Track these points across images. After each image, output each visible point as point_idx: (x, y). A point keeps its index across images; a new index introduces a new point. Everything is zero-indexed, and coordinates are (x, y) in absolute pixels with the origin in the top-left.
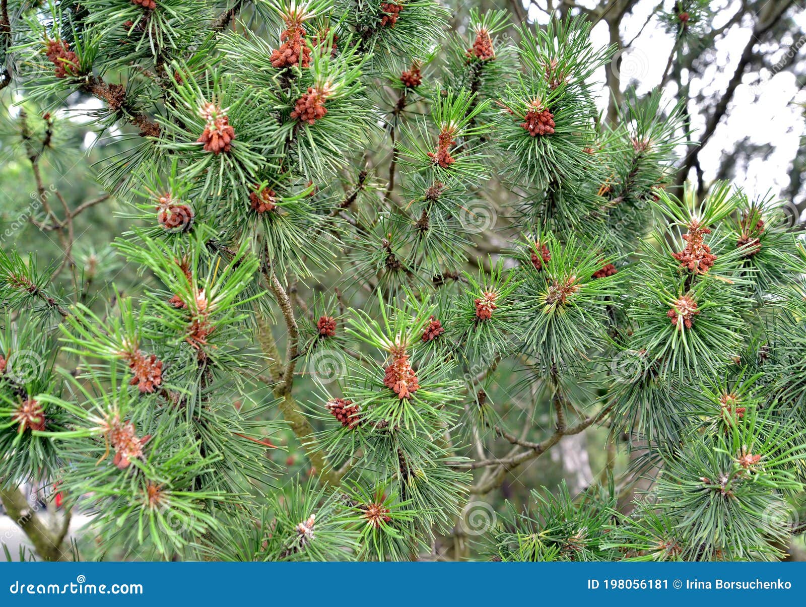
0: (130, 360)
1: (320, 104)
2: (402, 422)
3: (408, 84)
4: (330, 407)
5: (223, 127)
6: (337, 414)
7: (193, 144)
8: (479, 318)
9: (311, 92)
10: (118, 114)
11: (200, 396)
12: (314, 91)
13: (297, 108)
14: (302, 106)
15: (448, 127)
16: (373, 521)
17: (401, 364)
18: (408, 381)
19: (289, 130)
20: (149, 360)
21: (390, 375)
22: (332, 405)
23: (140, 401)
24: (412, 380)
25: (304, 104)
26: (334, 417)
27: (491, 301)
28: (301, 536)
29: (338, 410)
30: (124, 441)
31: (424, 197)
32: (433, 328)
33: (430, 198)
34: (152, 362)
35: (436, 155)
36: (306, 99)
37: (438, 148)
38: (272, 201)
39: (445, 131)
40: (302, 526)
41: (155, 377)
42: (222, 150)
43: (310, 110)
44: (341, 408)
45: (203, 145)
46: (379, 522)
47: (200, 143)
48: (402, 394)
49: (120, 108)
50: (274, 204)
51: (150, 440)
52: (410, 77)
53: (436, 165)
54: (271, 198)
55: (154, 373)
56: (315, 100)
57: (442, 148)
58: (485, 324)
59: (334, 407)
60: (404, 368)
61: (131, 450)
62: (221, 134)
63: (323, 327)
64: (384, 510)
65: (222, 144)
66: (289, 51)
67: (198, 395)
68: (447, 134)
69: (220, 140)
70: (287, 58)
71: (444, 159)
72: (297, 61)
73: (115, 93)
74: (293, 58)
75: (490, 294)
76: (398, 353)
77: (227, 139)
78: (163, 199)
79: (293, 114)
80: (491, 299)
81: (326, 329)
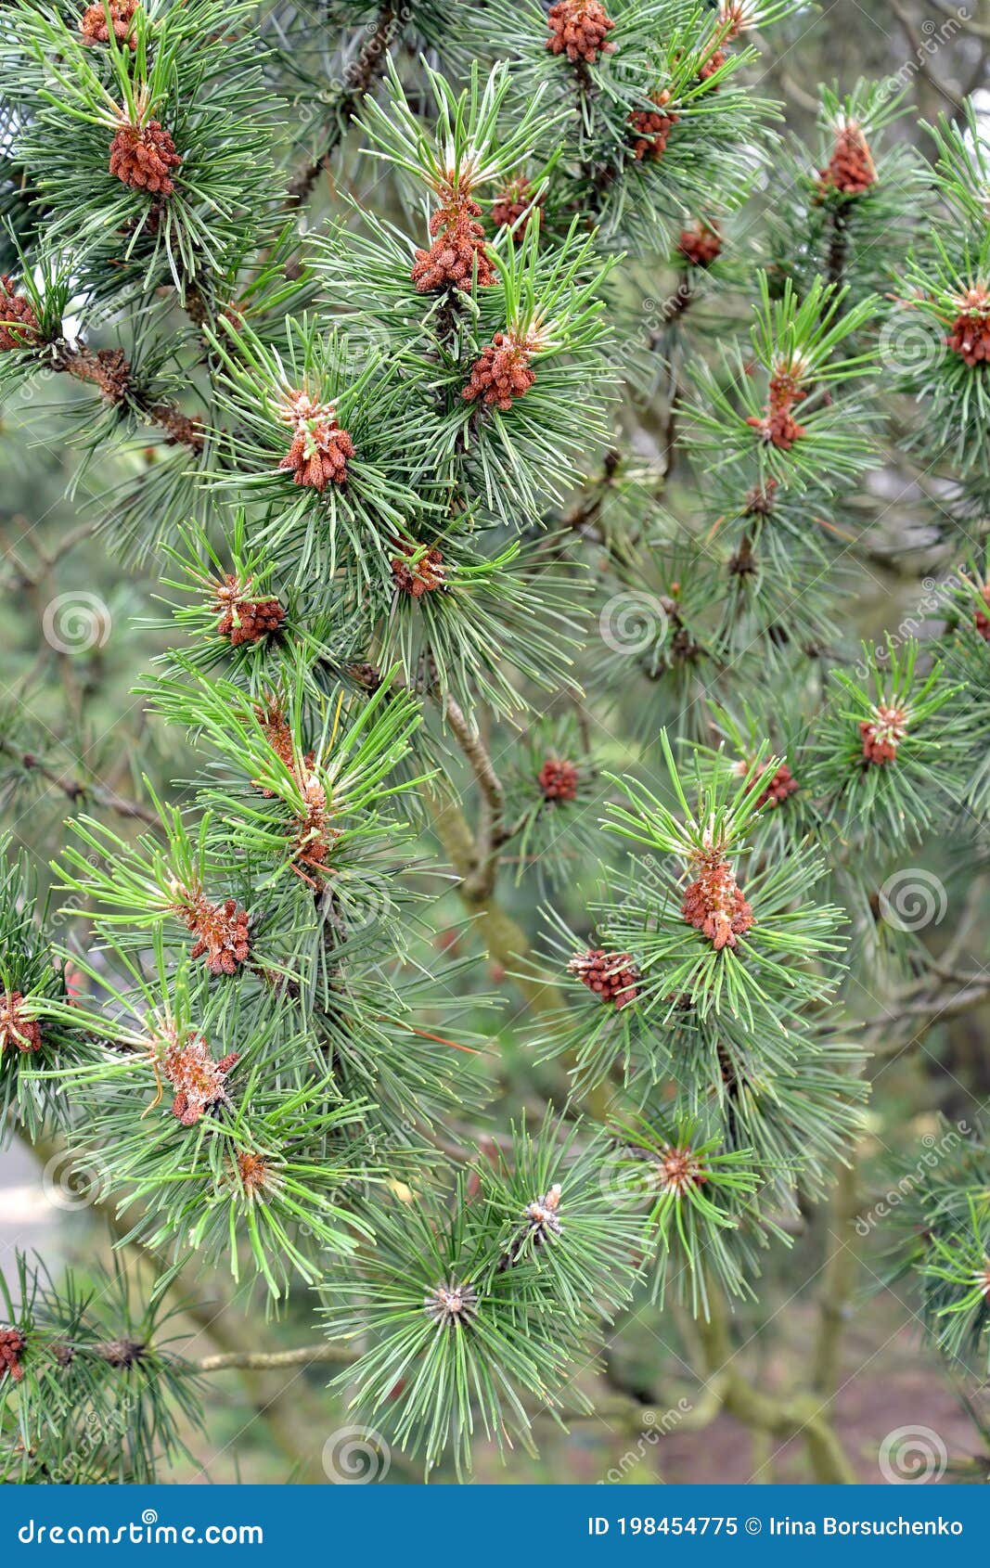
0: (187, 917)
1: (520, 366)
2: (725, 996)
3: (694, 259)
4: (577, 970)
5: (328, 436)
6: (592, 982)
7: (273, 472)
8: (870, 760)
9: (500, 344)
10: (121, 409)
11: (324, 967)
12: (506, 340)
13: (474, 380)
14: (485, 375)
15: (788, 364)
16: (674, 1186)
17: (715, 882)
18: (730, 913)
19: (462, 425)
20: (223, 911)
21: (693, 903)
22: (581, 964)
23: (213, 991)
24: (739, 910)
25: (489, 369)
26: (585, 987)
27: (895, 726)
28: (535, 1227)
29: (593, 974)
30: (189, 1075)
31: (743, 509)
32: (776, 782)
33: (757, 510)
34: (230, 912)
35: (765, 422)
36: (491, 359)
37: (768, 408)
38: (437, 574)
39: (782, 373)
40: (536, 1209)
41: (236, 944)
42: (331, 482)
43: (502, 383)
44: (600, 970)
45: (294, 472)
46: (686, 1188)
47: (286, 470)
48: (719, 941)
49: (123, 397)
50: (441, 580)
51: (237, 1064)
52: (698, 244)
53: (765, 444)
54: (434, 568)
55: (235, 935)
56: (510, 360)
57: (778, 408)
58: (883, 771)
59: (584, 969)
60: (723, 889)
61: (203, 1088)
62: (326, 449)
63: (550, 784)
64: (696, 1163)
65: (329, 471)
66: (449, 255)
67: (320, 963)
68: (787, 380)
69: (326, 462)
70: (446, 269)
71: (783, 431)
72: (469, 274)
73: (110, 369)
74: (459, 270)
75: (892, 714)
76: (710, 863)
77: (339, 459)
78: (224, 591)
79: (467, 392)
80: (893, 722)
81: (558, 787)
